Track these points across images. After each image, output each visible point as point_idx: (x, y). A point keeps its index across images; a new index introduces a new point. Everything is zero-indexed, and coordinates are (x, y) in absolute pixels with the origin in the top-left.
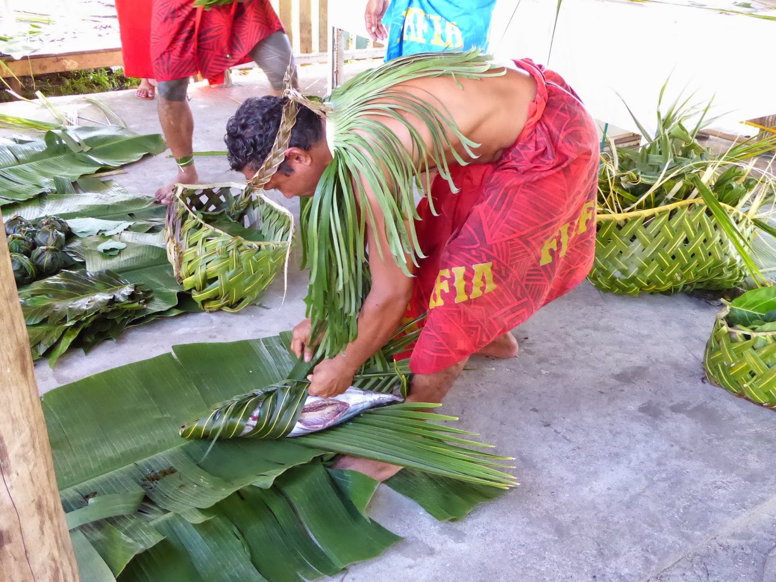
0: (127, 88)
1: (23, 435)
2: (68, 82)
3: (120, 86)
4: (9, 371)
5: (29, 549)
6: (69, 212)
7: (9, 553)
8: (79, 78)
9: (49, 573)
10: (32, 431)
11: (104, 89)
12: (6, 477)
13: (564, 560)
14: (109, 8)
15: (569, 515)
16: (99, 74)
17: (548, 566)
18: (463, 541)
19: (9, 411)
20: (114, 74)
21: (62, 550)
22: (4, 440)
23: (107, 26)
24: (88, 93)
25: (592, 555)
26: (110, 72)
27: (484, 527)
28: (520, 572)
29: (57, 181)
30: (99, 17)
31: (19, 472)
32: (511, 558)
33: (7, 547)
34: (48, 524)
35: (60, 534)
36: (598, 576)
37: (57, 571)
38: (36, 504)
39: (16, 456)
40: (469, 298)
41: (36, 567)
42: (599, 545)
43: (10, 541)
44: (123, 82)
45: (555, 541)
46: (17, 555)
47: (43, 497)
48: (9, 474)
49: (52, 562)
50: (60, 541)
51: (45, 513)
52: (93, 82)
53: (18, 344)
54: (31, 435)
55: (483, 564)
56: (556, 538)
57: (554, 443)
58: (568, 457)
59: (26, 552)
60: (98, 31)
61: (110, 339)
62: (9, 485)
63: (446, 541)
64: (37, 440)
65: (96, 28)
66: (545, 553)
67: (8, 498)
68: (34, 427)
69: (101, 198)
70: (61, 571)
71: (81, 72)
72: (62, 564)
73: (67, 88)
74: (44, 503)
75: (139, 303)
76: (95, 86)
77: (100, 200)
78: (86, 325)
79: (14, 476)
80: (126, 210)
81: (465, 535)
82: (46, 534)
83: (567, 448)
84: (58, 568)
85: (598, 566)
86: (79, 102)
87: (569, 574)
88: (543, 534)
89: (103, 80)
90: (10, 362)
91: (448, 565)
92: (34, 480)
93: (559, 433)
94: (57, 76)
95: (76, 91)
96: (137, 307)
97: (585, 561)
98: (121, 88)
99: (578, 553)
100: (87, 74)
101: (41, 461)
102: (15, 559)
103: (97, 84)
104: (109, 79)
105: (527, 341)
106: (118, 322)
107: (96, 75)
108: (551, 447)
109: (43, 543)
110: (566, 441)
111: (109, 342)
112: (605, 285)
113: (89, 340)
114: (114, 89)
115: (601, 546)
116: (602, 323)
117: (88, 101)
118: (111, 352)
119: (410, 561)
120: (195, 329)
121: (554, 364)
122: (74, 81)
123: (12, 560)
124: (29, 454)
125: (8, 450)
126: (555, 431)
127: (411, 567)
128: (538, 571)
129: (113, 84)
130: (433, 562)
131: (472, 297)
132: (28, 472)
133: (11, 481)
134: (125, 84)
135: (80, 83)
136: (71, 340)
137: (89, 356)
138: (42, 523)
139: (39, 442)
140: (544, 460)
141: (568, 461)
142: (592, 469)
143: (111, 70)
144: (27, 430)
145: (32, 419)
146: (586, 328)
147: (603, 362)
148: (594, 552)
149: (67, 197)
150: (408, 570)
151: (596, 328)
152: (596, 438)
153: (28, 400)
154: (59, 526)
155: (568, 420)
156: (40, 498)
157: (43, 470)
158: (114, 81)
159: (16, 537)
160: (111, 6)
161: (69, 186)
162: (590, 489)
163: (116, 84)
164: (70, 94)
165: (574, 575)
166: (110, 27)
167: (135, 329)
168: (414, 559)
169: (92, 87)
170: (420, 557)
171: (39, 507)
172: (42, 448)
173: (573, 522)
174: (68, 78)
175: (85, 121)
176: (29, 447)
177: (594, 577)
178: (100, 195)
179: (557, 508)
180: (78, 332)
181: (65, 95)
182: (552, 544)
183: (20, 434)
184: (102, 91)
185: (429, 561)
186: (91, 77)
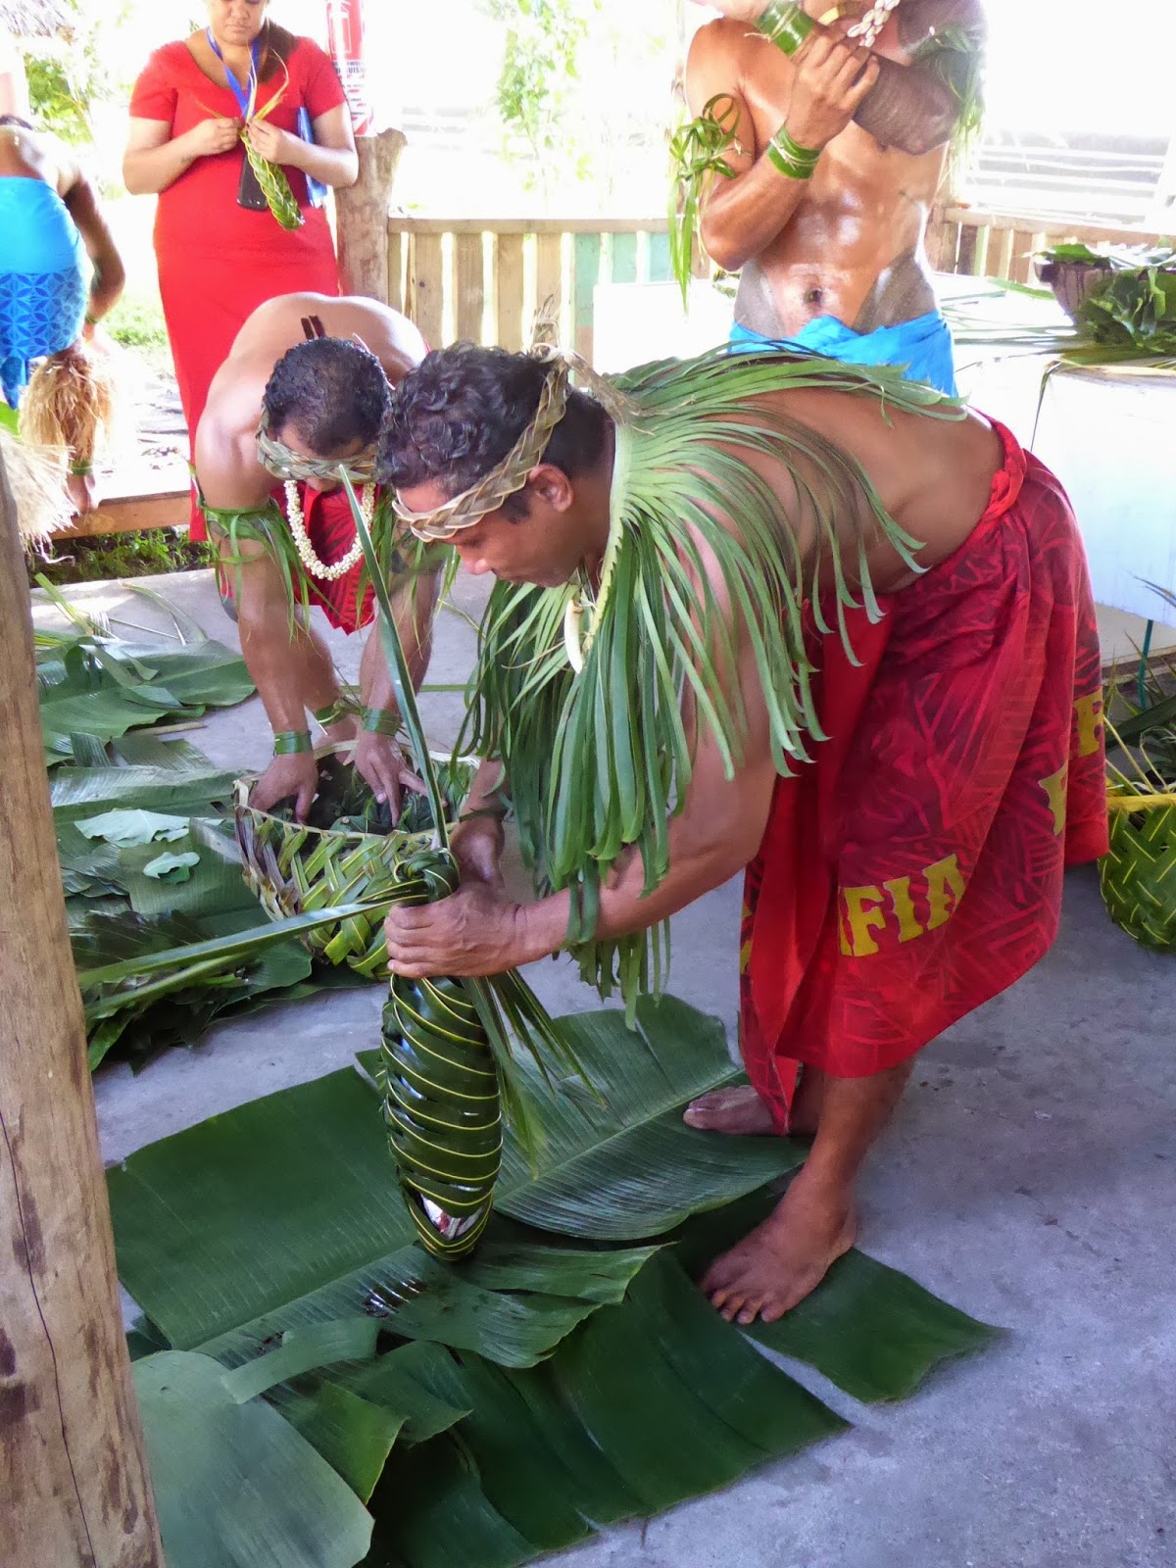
0: (204, 566)
1: (69, 1200)
2: (92, 556)
3: (191, 562)
4: (50, 1075)
5: (68, 1424)
6: (99, 799)
7: (33, 1428)
8: (112, 549)
9: (102, 1475)
10: (84, 1191)
11: (161, 569)
12: (36, 1279)
13: (1096, 1495)
14: (171, 416)
15: (1104, 1404)
16: (151, 539)
17: (1064, 1507)
18: (887, 1454)
19: (47, 1151)
20: (178, 540)
21: (126, 1430)
22: (37, 1205)
23: (168, 450)
24: (131, 576)
25: (1155, 1487)
26: (171, 537)
27: (928, 1426)
28: (1006, 1517)
29: (77, 741)
30: (154, 432)
31: (59, 1270)
32: (986, 1489)
33: (31, 1418)
34: (104, 1375)
35: (124, 1397)
36: (1167, 1529)
37: (114, 1471)
38: (85, 1335)
39: (56, 1238)
40: (925, 928)
41: (81, 1460)
42: (1167, 1466)
43: (37, 1407)
44: (195, 555)
45: (1077, 1456)
46: (48, 1435)
47: (99, 1321)
48: (42, 1274)
49: (109, 1453)
50: (123, 1413)
51: (101, 1353)
52: (140, 555)
53: (68, 1025)
54: (83, 1199)
55: (929, 1500)
56: (1079, 1450)
57: (1067, 1259)
58: (1096, 1287)
59: (64, 1429)
60: (152, 460)
61: (181, 1044)
62: (40, 1295)
63: (851, 1454)
64: (93, 1211)
65: (147, 452)
66: (1056, 1479)
67: (37, 1320)
68: (89, 1184)
69: (159, 775)
70: (122, 1471)
71: (116, 536)
72: (125, 1457)
73: (91, 567)
74: (100, 1334)
75: (236, 976)
76: (145, 563)
77: (159, 779)
78: (134, 1016)
79: (50, 1277)
80: (208, 796)
81: (891, 1442)
82: (100, 1395)
83: (1094, 1269)
84: (118, 1465)
85: (1167, 1508)
86: (115, 593)
87: (1107, 1524)
88: (1051, 1443)
89: (159, 552)
90: (53, 1058)
91: (857, 1502)
92: (85, 1287)
93: (1076, 1238)
94: (72, 545)
95: (107, 573)
96: (231, 982)
97: (1141, 1498)
98: (193, 567)
99: (1125, 1481)
100: (127, 541)
101: (96, 1251)
102: (44, 1443)
103: (147, 559)
104: (171, 550)
105: (1003, 1054)
106: (196, 1011)
107: (146, 542)
108: (1060, 1265)
109: (95, 1414)
110: (1092, 1255)
111: (179, 1051)
112: (1158, 937)
113: (140, 1046)
114: (179, 568)
115: (1171, 1468)
116: (1157, 1017)
117: (132, 591)
118: (182, 1071)
119: (781, 1492)
120: (344, 1025)
121: (1059, 1100)
122: (104, 553)
123: (38, 1443)
124: (79, 1236)
125: (43, 1227)
126: (1069, 1234)
127: (782, 1504)
128: (1044, 1516)
129: (177, 558)
130: (826, 1495)
131: (931, 925)
132: (74, 1272)
133: (44, 1285)
134: (201, 559)
135: (116, 558)
136: (107, 1046)
137: (140, 1077)
138: (95, 1373)
139: (96, 1215)
140: (1048, 1292)
141: (1096, 1294)
142: (1147, 1311)
143: (173, 532)
144: (76, 1190)
145: (85, 1169)
146: (1126, 1026)
147: (1161, 1097)
148: (1159, 1480)
149: (94, 774)
150: (777, 1510)
151: (1143, 1028)
152: (1154, 1248)
153: (80, 1133)
154: (123, 1382)
155: (1094, 1212)
156: (92, 1322)
157: (101, 1271)
158: (178, 553)
159: (48, 1399)
160: (176, 412)
161: (98, 752)
162: (1144, 1352)
163: (183, 559)
164: (96, 579)
165: (1118, 1526)
166: (174, 451)
167: (226, 1026)
168: (787, 1487)
169: (138, 565)
170: (801, 1484)
171: (92, 1341)
172: (100, 1226)
173: (1111, 1418)
174: (93, 548)
175: (127, 628)
176: (77, 1224)
177: (1160, 1530)
178: (158, 769)
179: (1078, 1389)
180: (120, 1031)
181: (88, 580)
182: (1071, 1461)
183: (65, 1196)
184: (157, 572)
185: (819, 1493)
186: (137, 547)
